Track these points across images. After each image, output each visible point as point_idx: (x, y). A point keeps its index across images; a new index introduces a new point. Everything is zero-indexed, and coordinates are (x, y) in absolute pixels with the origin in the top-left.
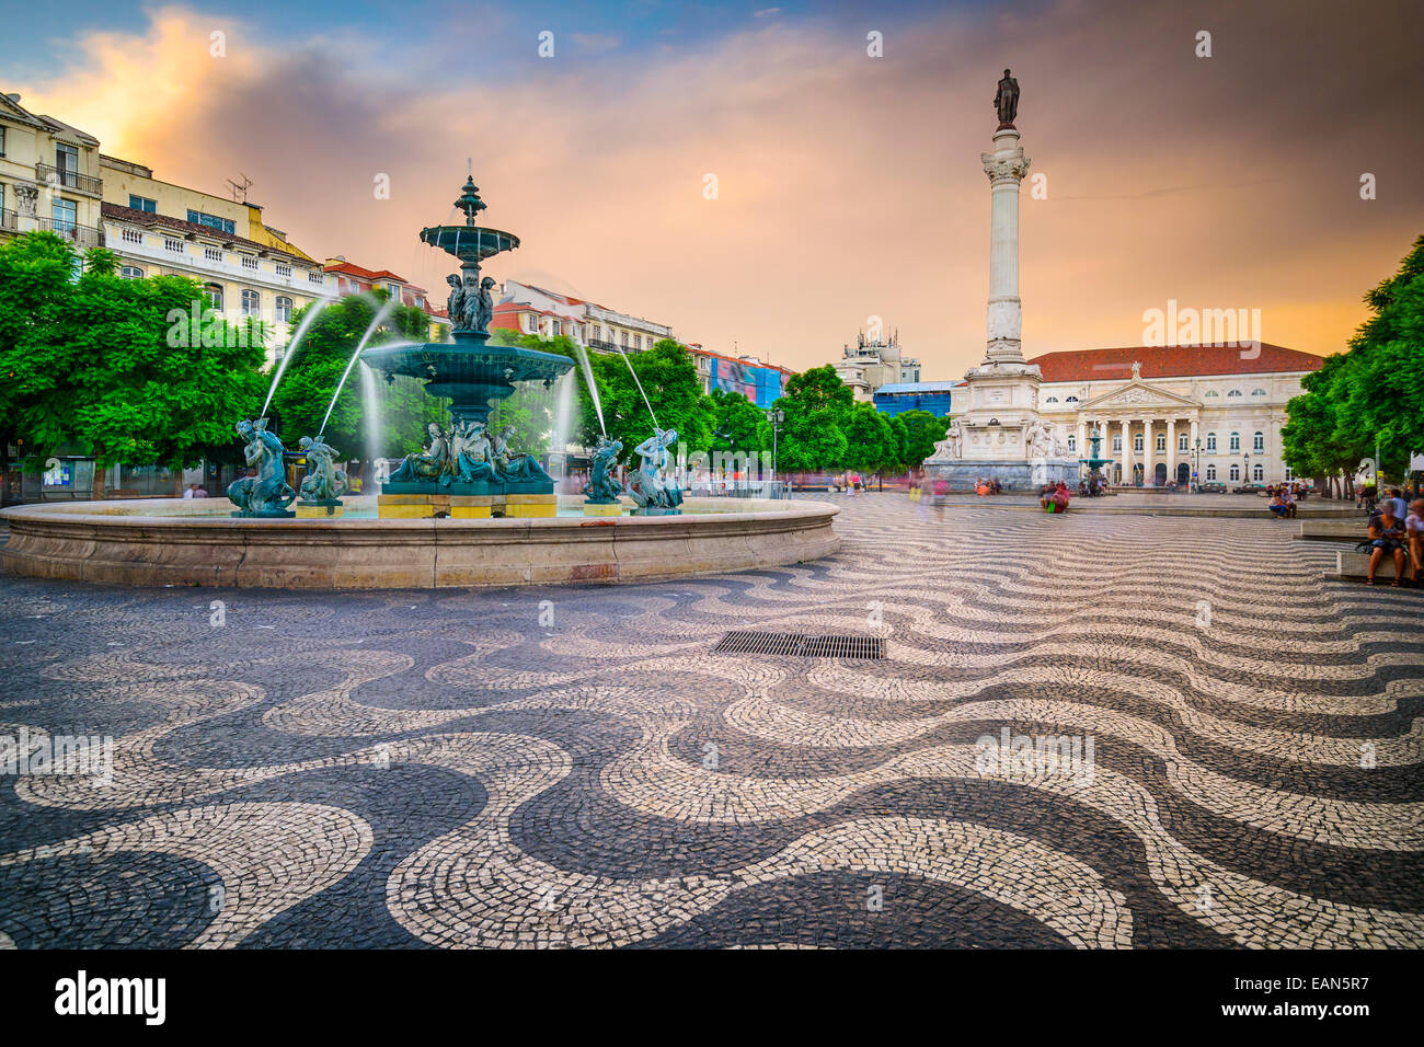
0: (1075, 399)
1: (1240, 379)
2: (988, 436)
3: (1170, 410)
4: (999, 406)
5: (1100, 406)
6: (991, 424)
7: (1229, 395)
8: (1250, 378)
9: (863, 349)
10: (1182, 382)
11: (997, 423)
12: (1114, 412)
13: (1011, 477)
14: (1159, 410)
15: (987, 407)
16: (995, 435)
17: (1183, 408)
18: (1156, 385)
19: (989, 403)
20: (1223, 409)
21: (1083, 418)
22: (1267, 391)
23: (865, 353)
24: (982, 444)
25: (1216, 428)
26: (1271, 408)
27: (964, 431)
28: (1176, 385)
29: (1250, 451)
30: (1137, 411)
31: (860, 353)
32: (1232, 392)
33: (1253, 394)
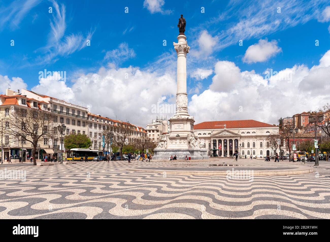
0: (210, 134)
1: (249, 129)
2: (176, 141)
3: (233, 137)
4: (180, 130)
5: (217, 136)
6: (177, 136)
8: (252, 129)
9: (157, 121)
10: (236, 129)
11: (179, 136)
12: (220, 137)
13: (183, 155)
14: (231, 137)
16: (178, 141)
17: (236, 136)
18: (230, 131)
19: (176, 129)
20: (246, 137)
21: (212, 139)
22: (256, 132)
23: (158, 122)
24: (174, 143)
25: (244, 141)
26: (257, 136)
27: (168, 139)
29: (252, 147)
30: (225, 137)
31: (157, 122)
32: (248, 132)
33: (253, 133)
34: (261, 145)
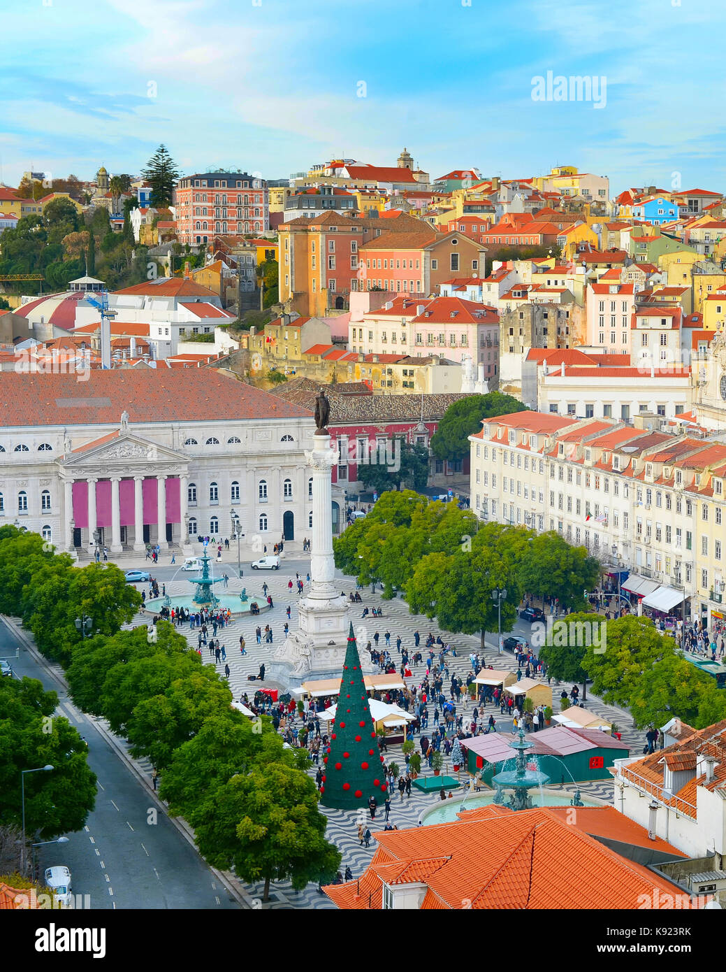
0: (49, 447)
1: (217, 426)
2: (327, 652)
4: (331, 630)
6: (330, 644)
7: (208, 443)
8: (227, 426)
10: (162, 428)
11: (333, 644)
12: (104, 467)
14: (151, 466)
15: (322, 631)
16: (331, 651)
17: (173, 464)
19: (323, 628)
20: (203, 458)
21: (70, 476)
22: (241, 439)
24: (323, 658)
25: (196, 478)
26: (246, 457)
27: (312, 650)
28: (156, 432)
30: (127, 467)
32: (210, 440)
33: (229, 442)
34: (263, 492)
